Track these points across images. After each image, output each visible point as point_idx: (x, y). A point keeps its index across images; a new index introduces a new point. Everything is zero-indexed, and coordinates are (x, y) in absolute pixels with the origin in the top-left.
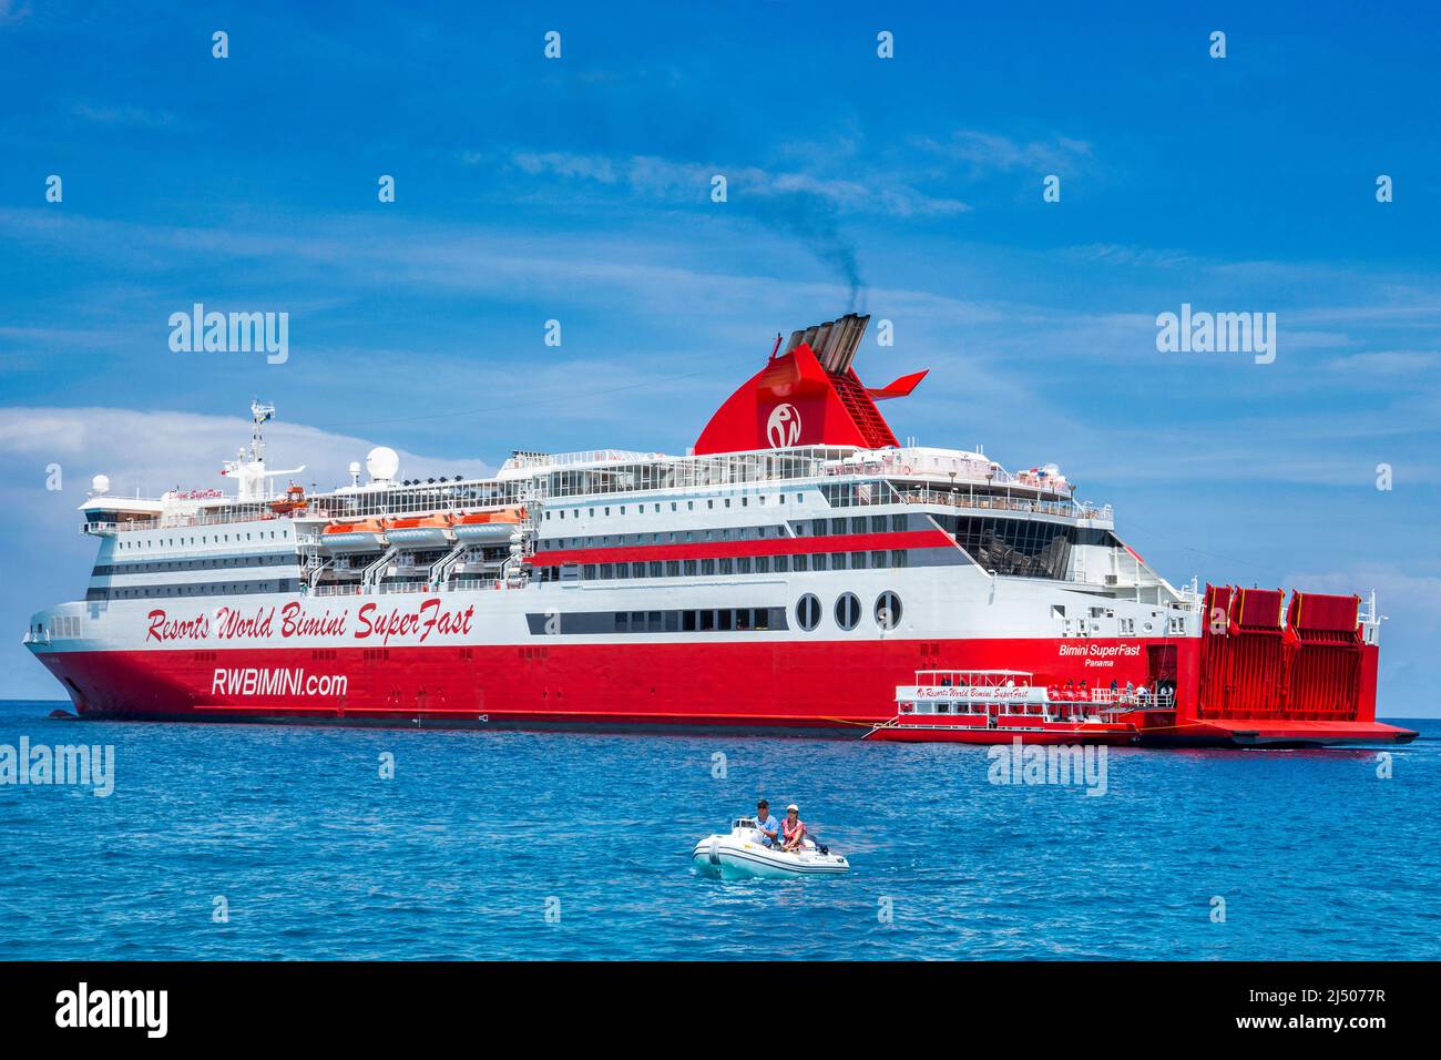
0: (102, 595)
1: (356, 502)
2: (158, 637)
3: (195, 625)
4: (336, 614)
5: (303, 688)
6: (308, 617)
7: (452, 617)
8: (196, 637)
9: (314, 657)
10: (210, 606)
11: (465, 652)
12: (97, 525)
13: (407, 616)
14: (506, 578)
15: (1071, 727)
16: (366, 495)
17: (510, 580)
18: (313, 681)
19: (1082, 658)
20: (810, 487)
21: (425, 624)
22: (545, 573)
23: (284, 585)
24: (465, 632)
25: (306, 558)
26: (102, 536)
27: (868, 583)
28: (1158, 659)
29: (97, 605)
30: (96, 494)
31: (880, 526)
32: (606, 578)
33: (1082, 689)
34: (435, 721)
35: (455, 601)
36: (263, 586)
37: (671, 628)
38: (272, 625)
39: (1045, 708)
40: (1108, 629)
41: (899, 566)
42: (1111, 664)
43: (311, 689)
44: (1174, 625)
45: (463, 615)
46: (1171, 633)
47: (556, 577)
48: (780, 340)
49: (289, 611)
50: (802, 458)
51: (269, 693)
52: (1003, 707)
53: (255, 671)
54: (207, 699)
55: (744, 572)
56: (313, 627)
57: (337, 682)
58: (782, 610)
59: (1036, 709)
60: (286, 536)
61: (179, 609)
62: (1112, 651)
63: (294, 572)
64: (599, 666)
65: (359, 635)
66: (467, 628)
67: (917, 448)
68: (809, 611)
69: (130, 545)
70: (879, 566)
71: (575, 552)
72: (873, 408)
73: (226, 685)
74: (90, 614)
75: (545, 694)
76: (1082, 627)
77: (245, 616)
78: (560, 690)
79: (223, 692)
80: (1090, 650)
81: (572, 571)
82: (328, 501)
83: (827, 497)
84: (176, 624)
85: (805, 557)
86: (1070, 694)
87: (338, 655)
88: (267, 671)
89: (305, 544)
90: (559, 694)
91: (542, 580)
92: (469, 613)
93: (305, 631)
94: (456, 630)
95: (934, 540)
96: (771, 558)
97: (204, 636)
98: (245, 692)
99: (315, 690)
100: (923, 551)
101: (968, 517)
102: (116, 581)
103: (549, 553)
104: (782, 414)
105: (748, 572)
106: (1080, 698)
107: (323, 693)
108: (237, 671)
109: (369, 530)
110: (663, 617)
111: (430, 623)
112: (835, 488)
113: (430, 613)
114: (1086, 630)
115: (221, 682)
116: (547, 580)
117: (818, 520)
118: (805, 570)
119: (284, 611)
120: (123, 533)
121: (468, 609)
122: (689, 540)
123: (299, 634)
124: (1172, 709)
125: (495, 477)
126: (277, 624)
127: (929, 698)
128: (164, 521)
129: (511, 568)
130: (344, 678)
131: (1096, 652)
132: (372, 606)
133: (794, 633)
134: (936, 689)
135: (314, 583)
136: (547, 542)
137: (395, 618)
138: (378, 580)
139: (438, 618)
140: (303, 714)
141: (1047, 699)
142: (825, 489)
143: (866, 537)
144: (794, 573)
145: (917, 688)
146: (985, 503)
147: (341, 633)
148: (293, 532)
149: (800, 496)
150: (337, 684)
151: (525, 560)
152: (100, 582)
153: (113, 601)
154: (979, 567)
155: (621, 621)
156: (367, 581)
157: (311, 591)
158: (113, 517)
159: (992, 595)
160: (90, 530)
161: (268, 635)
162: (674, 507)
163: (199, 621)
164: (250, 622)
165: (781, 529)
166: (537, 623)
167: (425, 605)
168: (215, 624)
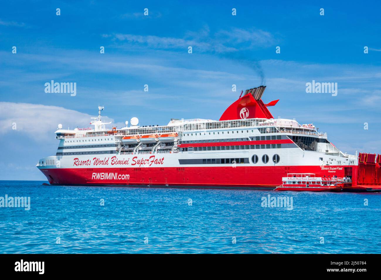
0: (61, 154)
1: (129, 131)
2: (77, 165)
3: (87, 162)
4: (126, 159)
5: (117, 177)
6: (118, 160)
7: (158, 160)
8: (87, 165)
9: (120, 170)
10: (91, 157)
11: (162, 169)
12: (60, 137)
13: (146, 160)
14: (173, 150)
15: (328, 187)
16: (131, 130)
17: (174, 151)
18: (120, 176)
19: (328, 170)
20: (255, 129)
21: (151, 162)
22: (184, 149)
23: (112, 152)
24: (162, 164)
25: (117, 145)
26: (61, 139)
27: (271, 152)
28: (347, 170)
29: (59, 157)
30: (59, 129)
31: (274, 138)
32: (200, 150)
33: (329, 178)
34: (154, 186)
35: (159, 156)
36: (106, 152)
37: (218, 163)
38: (108, 162)
39: (321, 182)
40: (334, 163)
41: (279, 148)
42: (335, 172)
43: (120, 178)
44: (351, 162)
45: (161, 159)
46: (351, 164)
47: (186, 150)
48: (242, 92)
49: (113, 158)
50: (250, 121)
51: (108, 179)
52: (310, 182)
53: (104, 173)
54: (91, 180)
55: (237, 149)
56: (120, 162)
57: (127, 176)
58: (248, 159)
59: (319, 182)
60: (112, 140)
61: (82, 158)
62: (335, 169)
63: (115, 149)
64: (199, 172)
65: (132, 164)
66: (162, 163)
67: (281, 119)
68: (255, 159)
69: (68, 142)
70: (274, 148)
71: (192, 144)
72: (266, 109)
73: (96, 177)
74: (57, 159)
75: (184, 179)
76: (327, 163)
77: (101, 160)
78: (188, 178)
79: (95, 179)
80: (329, 168)
81: (191, 149)
82: (123, 131)
83: (260, 131)
84: (81, 161)
85: (254, 146)
86: (326, 179)
87: (127, 169)
88: (107, 173)
89: (117, 142)
90: (188, 179)
91: (183, 151)
92: (163, 159)
93: (118, 163)
94: (159, 163)
95: (288, 142)
96: (245, 146)
97: (89, 165)
98: (101, 179)
99: (121, 178)
100: (285, 144)
101: (295, 136)
102: (65, 151)
103: (185, 144)
104: (244, 110)
105: (239, 149)
106: (329, 180)
107: (123, 179)
108: (99, 173)
109: (134, 139)
110: (216, 160)
111: (152, 161)
112: (262, 129)
113: (152, 159)
114: (328, 164)
115: (94, 176)
116: (184, 151)
117: (257, 137)
118: (254, 149)
119: (112, 158)
120: (66, 139)
121: (163, 158)
122: (223, 141)
123: (116, 164)
124: (351, 183)
125: (167, 125)
126: (110, 162)
127: (291, 180)
128: (76, 136)
129: (174, 148)
130: (129, 175)
131: (331, 169)
132: (136, 157)
133: (251, 164)
134: (293, 178)
135: (120, 151)
136: (184, 142)
137: (143, 160)
138: (138, 151)
139: (154, 160)
140: (117, 184)
141: (321, 180)
142: (259, 129)
143: (270, 141)
144: (251, 150)
145: (288, 178)
146: (298, 133)
147: (128, 164)
148: (114, 139)
149: (252, 131)
150: (127, 177)
151: (178, 146)
152: (60, 151)
153: (64, 156)
154: (300, 148)
155: (204, 161)
156: (135, 151)
157: (119, 153)
158: (64, 135)
159: (304, 155)
160: (58, 138)
161: (107, 164)
162: (218, 133)
163: (88, 161)
164: (102, 161)
165: (247, 139)
166: (182, 162)
167: (151, 157)
168: (93, 162)
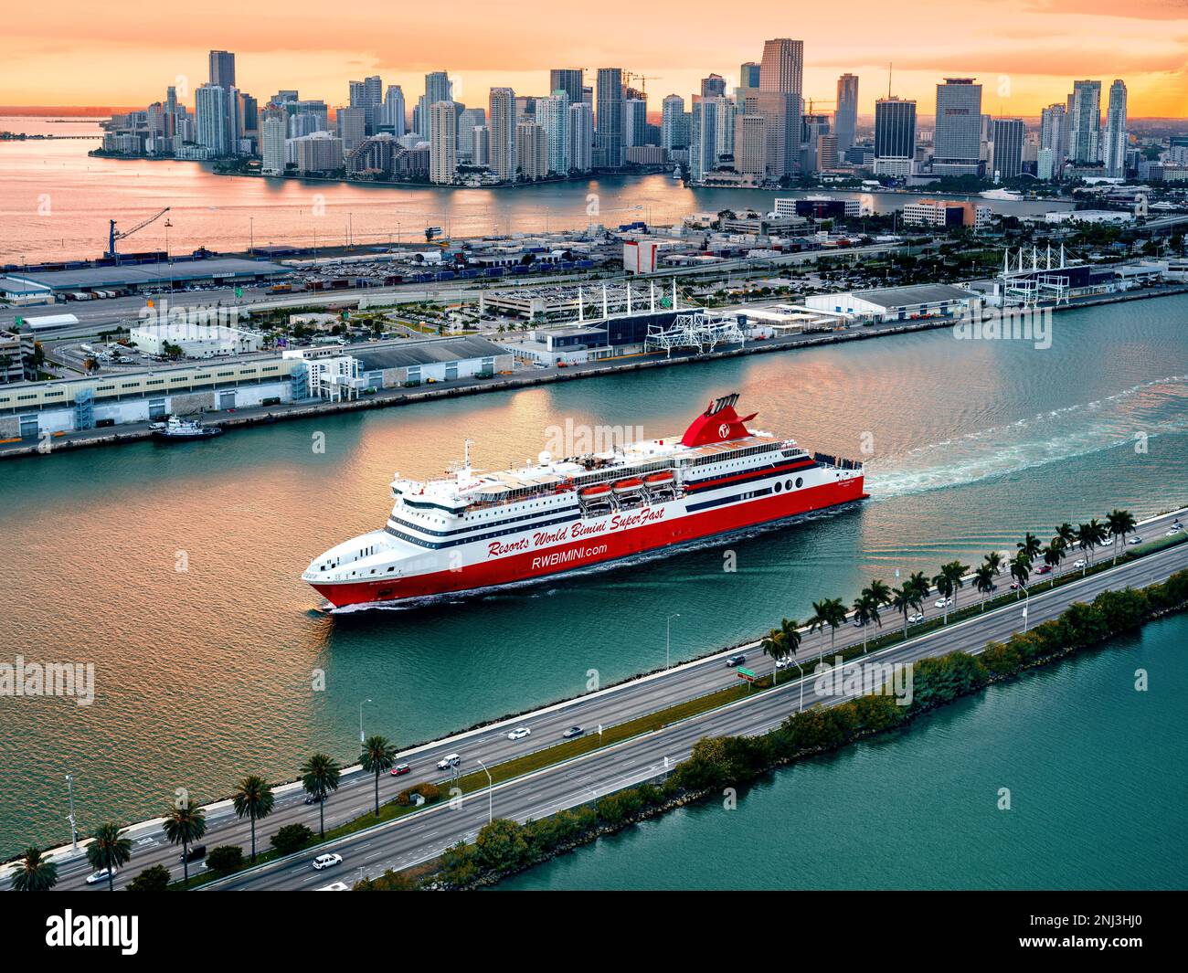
2: (497, 554)
3: (520, 544)
4: (600, 523)
5: (584, 554)
6: (587, 527)
7: (655, 514)
8: (521, 549)
9: (590, 542)
10: (529, 534)
13: (635, 517)
14: (676, 496)
17: (678, 497)
18: (589, 551)
20: (779, 453)
21: (643, 518)
23: (571, 518)
24: (661, 517)
27: (793, 477)
31: (797, 461)
32: (715, 489)
35: (655, 508)
36: (558, 521)
37: (739, 500)
38: (566, 535)
41: (801, 471)
45: (659, 512)
47: (696, 492)
49: (575, 527)
51: (565, 561)
53: (557, 554)
54: (529, 571)
55: (759, 479)
56: (589, 530)
58: (771, 488)
60: (572, 498)
61: (507, 540)
63: (577, 511)
65: (611, 529)
68: (778, 487)
70: (796, 472)
71: (704, 483)
73: (540, 564)
77: (550, 534)
79: (539, 567)
83: (783, 455)
84: (507, 546)
85: (776, 473)
87: (601, 538)
88: (564, 553)
92: (662, 511)
93: (585, 533)
94: (657, 518)
96: (767, 475)
97: (526, 547)
98: (552, 564)
99: (590, 554)
100: (808, 465)
103: (694, 485)
104: (724, 426)
107: (595, 554)
108: (546, 557)
110: (736, 497)
111: (646, 517)
112: (785, 452)
113: (645, 514)
115: (537, 563)
116: (691, 494)
117: (781, 461)
118: (776, 476)
119: (573, 528)
121: (662, 509)
123: (582, 535)
126: (569, 533)
129: (678, 493)
132: (619, 517)
133: (774, 494)
135: (585, 514)
137: (630, 519)
138: (620, 507)
139: (649, 515)
143: (793, 465)
144: (773, 478)
147: (604, 530)
149: (776, 456)
150: (604, 548)
151: (684, 489)
157: (585, 517)
161: (565, 539)
163: (522, 542)
164: (553, 536)
165: (770, 466)
166: (689, 508)
167: (643, 512)
168: (533, 541)
